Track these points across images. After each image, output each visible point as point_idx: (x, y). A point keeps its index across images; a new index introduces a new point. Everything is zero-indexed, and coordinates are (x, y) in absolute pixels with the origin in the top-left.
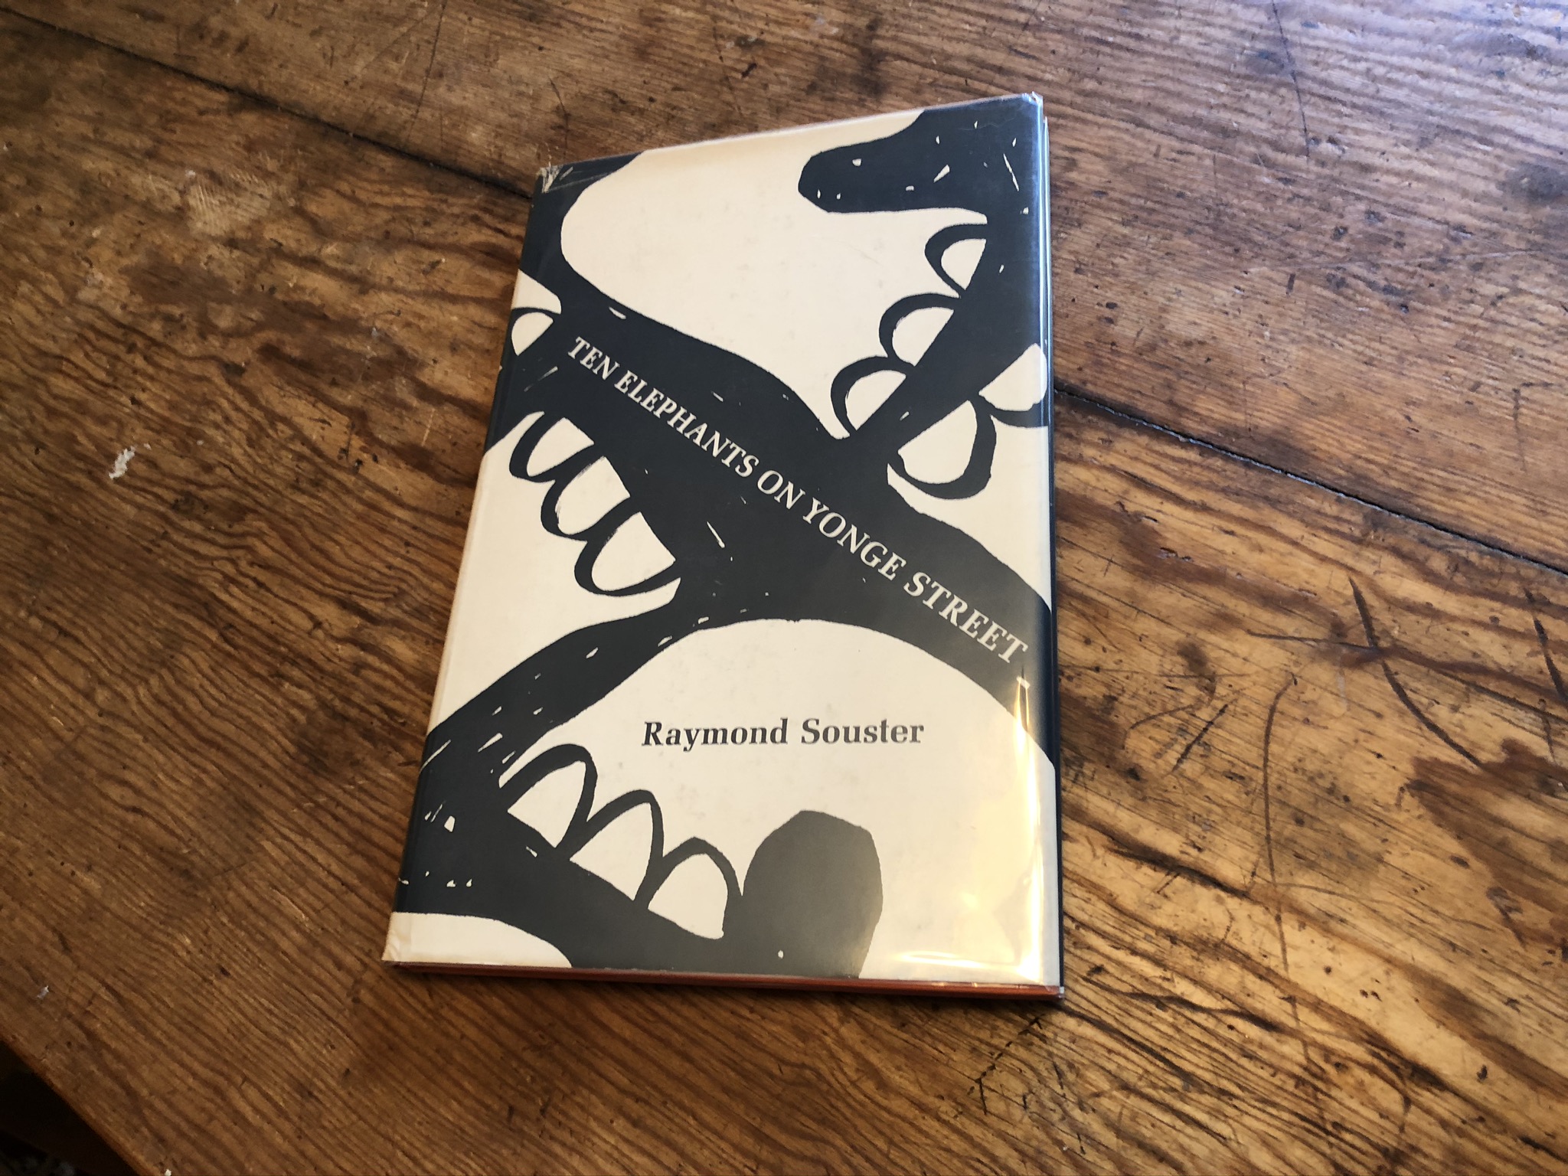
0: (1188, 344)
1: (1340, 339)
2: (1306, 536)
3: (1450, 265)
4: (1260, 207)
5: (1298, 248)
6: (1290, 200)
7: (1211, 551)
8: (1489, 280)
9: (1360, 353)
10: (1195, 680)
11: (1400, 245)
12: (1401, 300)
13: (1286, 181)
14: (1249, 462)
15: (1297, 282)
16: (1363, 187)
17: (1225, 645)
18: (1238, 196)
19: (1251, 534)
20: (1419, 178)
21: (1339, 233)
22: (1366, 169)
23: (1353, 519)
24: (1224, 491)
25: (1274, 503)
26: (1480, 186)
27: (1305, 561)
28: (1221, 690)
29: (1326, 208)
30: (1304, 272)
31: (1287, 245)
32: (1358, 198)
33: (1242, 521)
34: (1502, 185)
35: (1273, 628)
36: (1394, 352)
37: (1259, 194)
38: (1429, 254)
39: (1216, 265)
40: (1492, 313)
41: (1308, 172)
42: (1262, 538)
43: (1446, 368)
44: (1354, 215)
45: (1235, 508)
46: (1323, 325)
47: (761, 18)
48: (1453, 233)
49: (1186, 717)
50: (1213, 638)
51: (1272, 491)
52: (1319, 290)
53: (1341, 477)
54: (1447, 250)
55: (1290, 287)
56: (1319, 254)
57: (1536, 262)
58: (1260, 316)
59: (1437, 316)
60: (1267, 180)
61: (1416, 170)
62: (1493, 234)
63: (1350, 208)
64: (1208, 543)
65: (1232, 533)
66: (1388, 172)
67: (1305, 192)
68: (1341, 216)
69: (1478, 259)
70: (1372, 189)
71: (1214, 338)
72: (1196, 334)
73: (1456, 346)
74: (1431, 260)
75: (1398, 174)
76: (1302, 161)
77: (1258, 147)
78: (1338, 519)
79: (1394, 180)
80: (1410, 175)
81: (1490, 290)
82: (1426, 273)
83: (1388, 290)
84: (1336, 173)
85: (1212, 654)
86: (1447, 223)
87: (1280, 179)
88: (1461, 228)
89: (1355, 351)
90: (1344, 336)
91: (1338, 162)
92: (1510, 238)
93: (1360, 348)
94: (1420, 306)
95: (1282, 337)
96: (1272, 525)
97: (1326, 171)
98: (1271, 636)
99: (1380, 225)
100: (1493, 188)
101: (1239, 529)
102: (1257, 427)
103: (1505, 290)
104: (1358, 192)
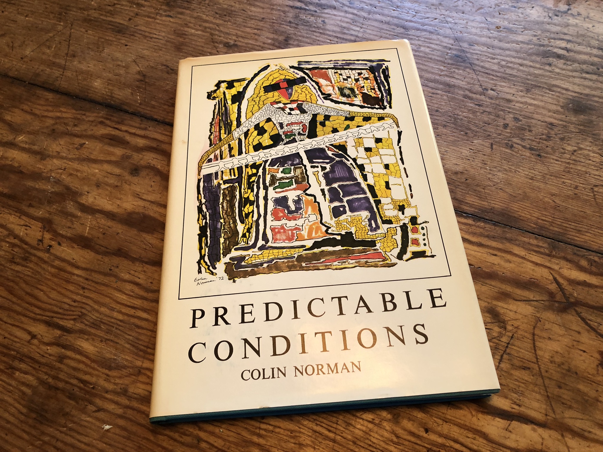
0: (456, 173)
1: (517, 169)
2: (527, 254)
3: (552, 138)
4: (471, 116)
5: (490, 132)
6: (482, 113)
7: (489, 264)
8: (569, 144)
9: (528, 175)
10: (497, 324)
11: (530, 131)
12: (538, 153)
13: (479, 105)
14: (496, 223)
15: (494, 146)
16: (510, 108)
17: (505, 306)
18: (461, 111)
19: (503, 255)
20: (531, 105)
21: (506, 126)
22: (509, 101)
23: (544, 245)
24: (488, 236)
25: (510, 240)
26: (554, 108)
27: (530, 265)
28: (509, 328)
29: (498, 116)
30: (496, 142)
31: (486, 131)
32: (509, 112)
33: (499, 250)
34: (562, 107)
35: (524, 297)
36: (541, 174)
37: (469, 110)
38: (543, 134)
39: (459, 139)
40: (574, 157)
41: (486, 102)
42: (509, 257)
43: (563, 180)
44: (509, 118)
45: (494, 244)
46: (510, 163)
47: (234, 35)
48: (549, 126)
49: (497, 341)
50: (500, 304)
51: (507, 235)
52: (504, 149)
53: (535, 228)
54: (549, 133)
55: (492, 148)
56: (500, 134)
57: (584, 137)
58: (483, 160)
59: (553, 159)
60: (471, 105)
61: (528, 101)
62: (565, 126)
63: (507, 116)
64: (487, 260)
65: (495, 255)
66: (517, 102)
67: (488, 110)
68: (504, 119)
69: (562, 136)
70: (513, 109)
71: (467, 170)
72: (459, 169)
73: (564, 171)
74: (544, 137)
75: (522, 103)
76: (483, 97)
77: (464, 92)
78: (538, 246)
79: (521, 105)
80: (526, 103)
81: (570, 148)
82: (544, 142)
83: (531, 149)
84: (497, 102)
85: (502, 311)
86: (546, 122)
87: (476, 105)
88: (551, 124)
89: (525, 174)
90: (519, 168)
91: (497, 98)
92: (572, 128)
93: (527, 173)
94: (545, 155)
95: (494, 169)
96: (511, 250)
97: (493, 102)
98: (524, 301)
99: (520, 123)
100: (559, 108)
101: (499, 254)
102: (494, 208)
103: (576, 148)
104: (508, 110)
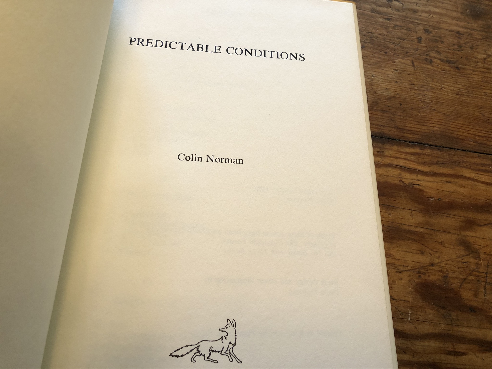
6: (394, 28)
7: (447, 193)
12: (455, 65)
13: (389, 19)
14: (440, 148)
15: (416, 64)
16: (417, 19)
17: (473, 234)
18: (374, 28)
19: (456, 180)
20: (435, 13)
21: (419, 39)
22: (415, 11)
24: (437, 163)
25: (457, 163)
26: (454, 14)
27: (482, 187)
30: (416, 59)
31: (403, 48)
32: (419, 24)
33: (452, 176)
34: (462, 13)
36: (464, 87)
38: (454, 45)
39: (381, 60)
40: (486, 66)
41: (395, 15)
42: (462, 182)
43: (484, 91)
44: (420, 31)
45: (444, 170)
46: (434, 80)
48: (457, 35)
49: (477, 274)
50: (468, 233)
51: (454, 159)
52: (425, 66)
53: (475, 146)
54: (459, 42)
55: (413, 65)
56: (417, 50)
58: (410, 81)
59: (470, 70)
60: (381, 20)
61: (431, 10)
62: (470, 34)
63: (418, 28)
64: (444, 189)
65: (449, 182)
78: (483, 165)
79: (427, 15)
80: (429, 12)
81: (480, 56)
82: (458, 52)
83: (449, 62)
84: (404, 14)
85: (472, 240)
86: (452, 31)
87: (386, 19)
88: (458, 32)
90: (444, 84)
93: (452, 88)
94: (462, 66)
102: (434, 131)
103: (485, 56)
